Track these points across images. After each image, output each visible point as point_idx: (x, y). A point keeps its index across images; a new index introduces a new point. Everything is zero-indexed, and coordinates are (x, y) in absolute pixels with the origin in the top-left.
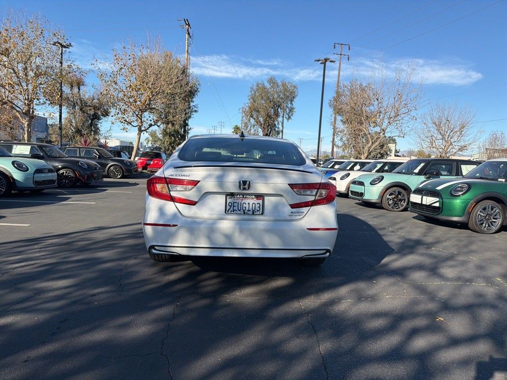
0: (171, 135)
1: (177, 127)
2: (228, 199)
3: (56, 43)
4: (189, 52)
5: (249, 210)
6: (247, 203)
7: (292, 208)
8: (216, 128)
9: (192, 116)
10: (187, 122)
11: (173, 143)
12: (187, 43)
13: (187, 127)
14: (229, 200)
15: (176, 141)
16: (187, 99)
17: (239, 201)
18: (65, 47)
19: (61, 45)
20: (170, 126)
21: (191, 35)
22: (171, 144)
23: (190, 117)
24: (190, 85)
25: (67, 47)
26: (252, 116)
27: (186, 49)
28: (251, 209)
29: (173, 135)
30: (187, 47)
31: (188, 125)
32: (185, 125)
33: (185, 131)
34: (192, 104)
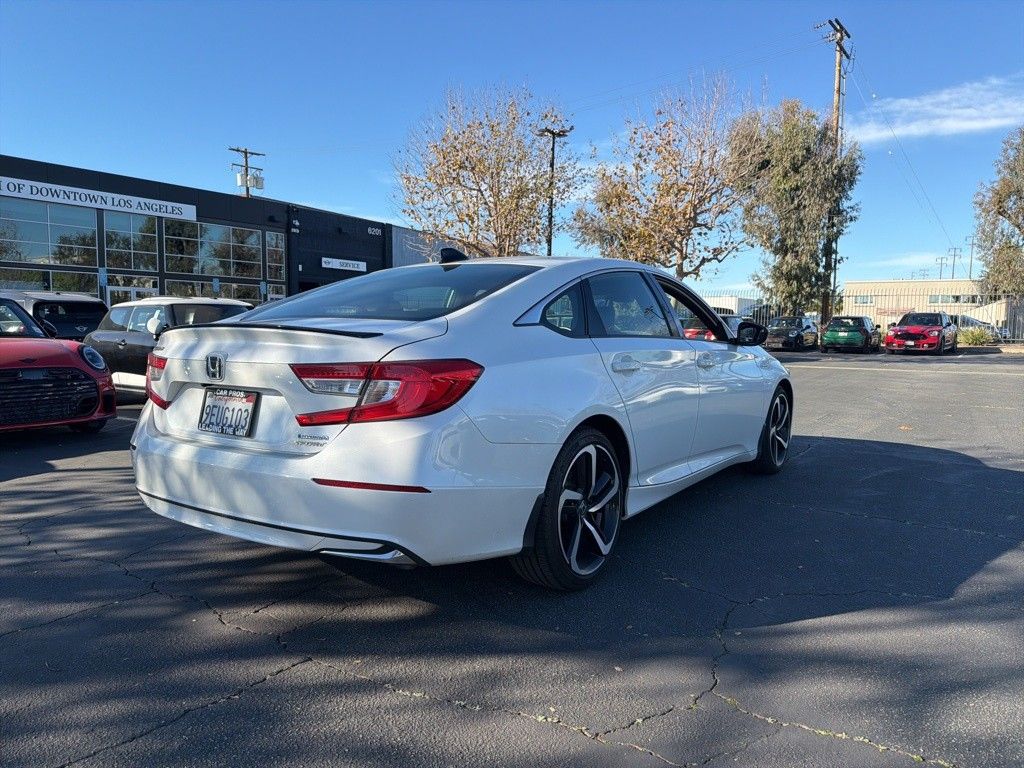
0: (789, 277)
1: (804, 259)
2: (208, 399)
3: (543, 131)
4: (843, 90)
5: (230, 426)
6: (231, 409)
7: (302, 424)
8: (958, 251)
9: (846, 231)
10: (834, 245)
11: (797, 294)
12: (837, 73)
13: (834, 256)
14: (209, 401)
15: (803, 289)
16: (828, 196)
17: (221, 404)
18: (559, 135)
19: (552, 133)
20: (789, 257)
21: (849, 53)
22: (790, 296)
23: (839, 233)
24: (837, 162)
25: (562, 134)
26: (1001, 212)
27: (836, 86)
28: (233, 423)
29: (797, 278)
30: (837, 81)
31: (836, 252)
32: (829, 251)
33: (828, 267)
34: (845, 204)
